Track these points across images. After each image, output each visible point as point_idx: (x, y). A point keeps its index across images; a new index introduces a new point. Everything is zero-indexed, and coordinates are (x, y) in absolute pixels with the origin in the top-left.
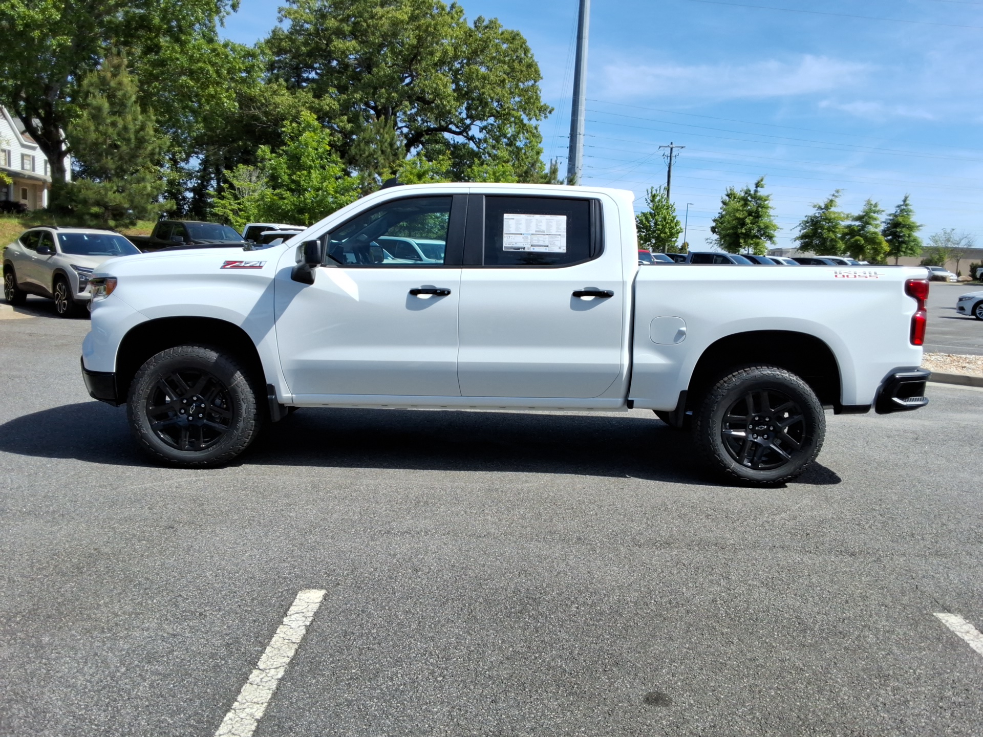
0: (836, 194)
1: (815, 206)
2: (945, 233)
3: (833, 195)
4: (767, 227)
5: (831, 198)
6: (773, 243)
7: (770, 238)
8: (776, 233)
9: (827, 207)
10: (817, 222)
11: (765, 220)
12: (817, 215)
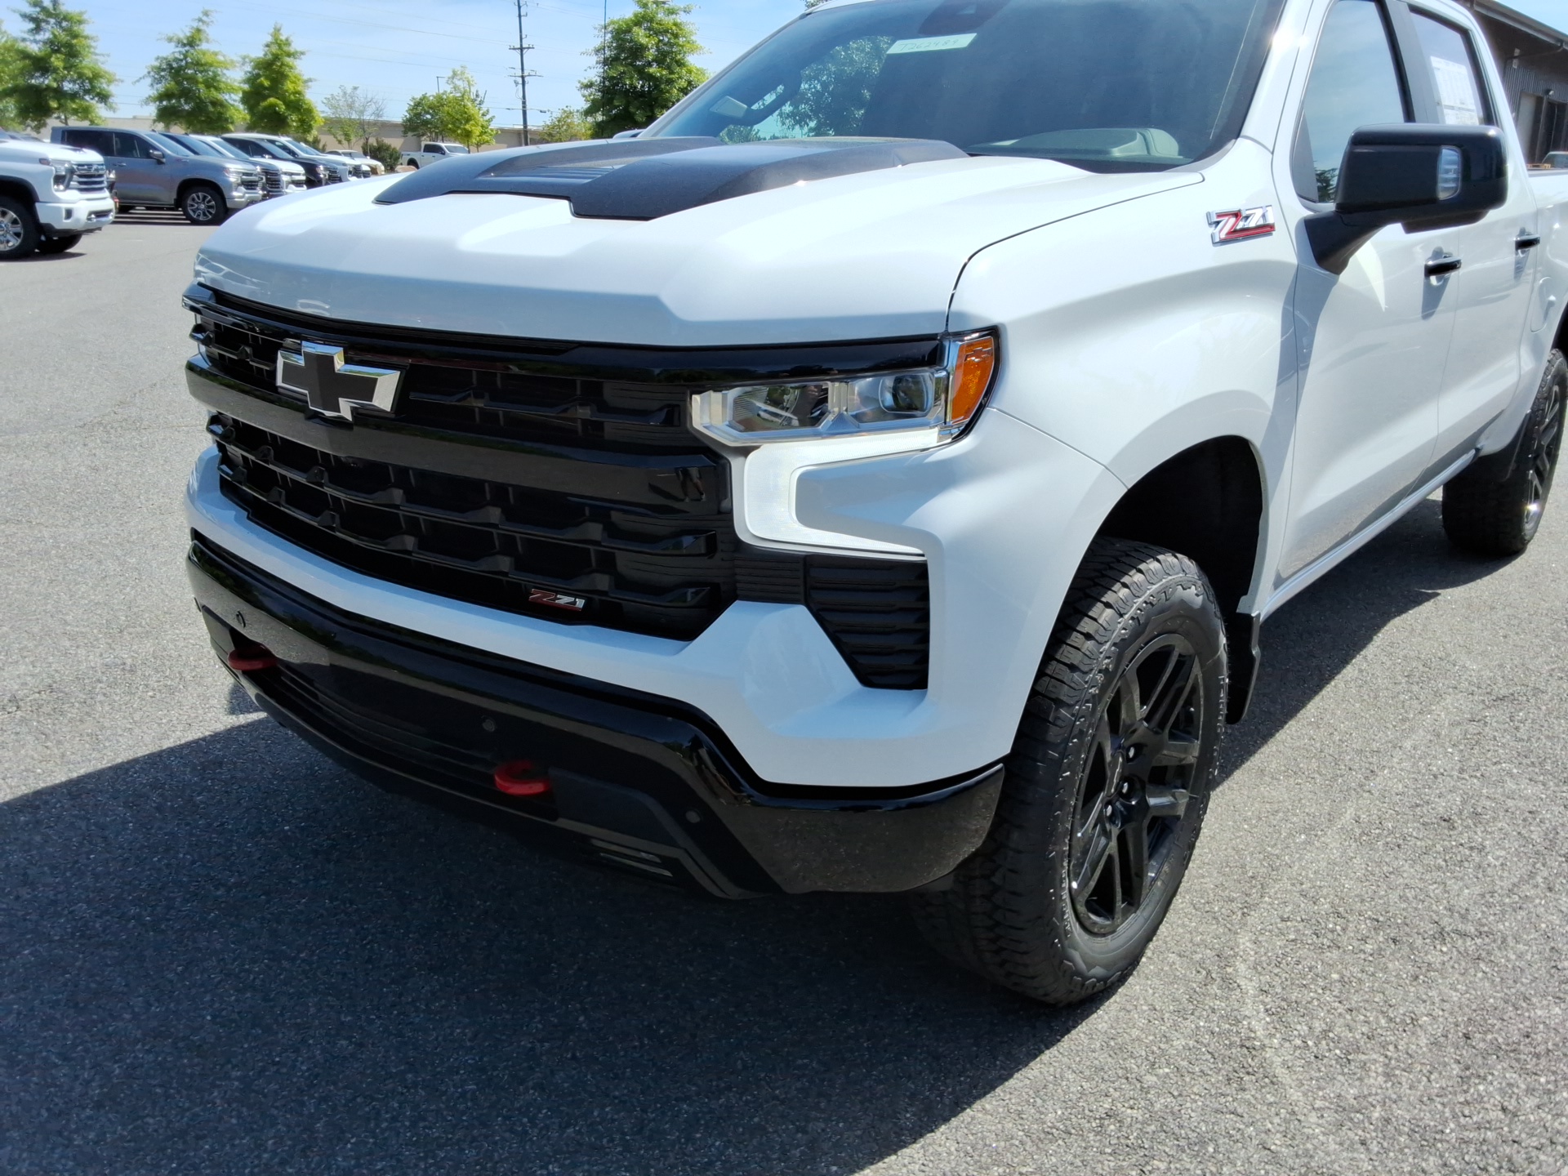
0: (205, 18)
1: (170, 40)
2: (345, 93)
3: (200, 20)
4: (96, 76)
5: (195, 24)
6: (111, 108)
7: (103, 97)
8: (112, 89)
9: (191, 42)
10: (180, 68)
11: (87, 63)
12: (177, 55)
